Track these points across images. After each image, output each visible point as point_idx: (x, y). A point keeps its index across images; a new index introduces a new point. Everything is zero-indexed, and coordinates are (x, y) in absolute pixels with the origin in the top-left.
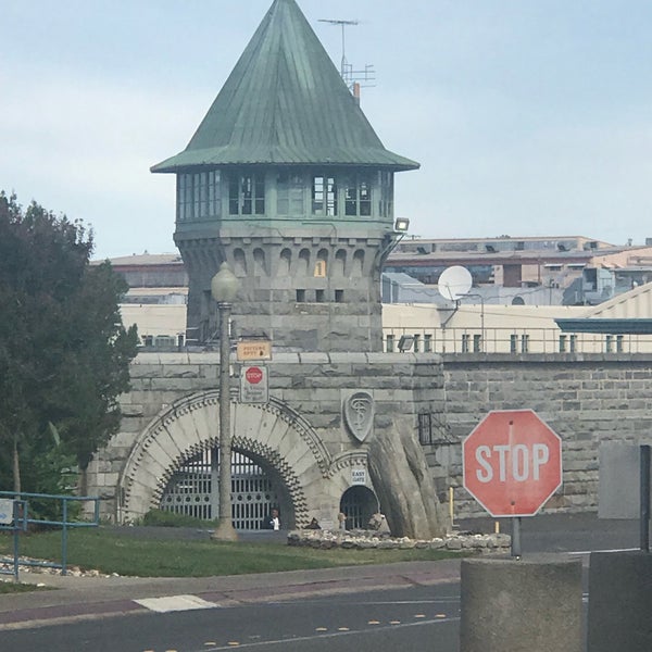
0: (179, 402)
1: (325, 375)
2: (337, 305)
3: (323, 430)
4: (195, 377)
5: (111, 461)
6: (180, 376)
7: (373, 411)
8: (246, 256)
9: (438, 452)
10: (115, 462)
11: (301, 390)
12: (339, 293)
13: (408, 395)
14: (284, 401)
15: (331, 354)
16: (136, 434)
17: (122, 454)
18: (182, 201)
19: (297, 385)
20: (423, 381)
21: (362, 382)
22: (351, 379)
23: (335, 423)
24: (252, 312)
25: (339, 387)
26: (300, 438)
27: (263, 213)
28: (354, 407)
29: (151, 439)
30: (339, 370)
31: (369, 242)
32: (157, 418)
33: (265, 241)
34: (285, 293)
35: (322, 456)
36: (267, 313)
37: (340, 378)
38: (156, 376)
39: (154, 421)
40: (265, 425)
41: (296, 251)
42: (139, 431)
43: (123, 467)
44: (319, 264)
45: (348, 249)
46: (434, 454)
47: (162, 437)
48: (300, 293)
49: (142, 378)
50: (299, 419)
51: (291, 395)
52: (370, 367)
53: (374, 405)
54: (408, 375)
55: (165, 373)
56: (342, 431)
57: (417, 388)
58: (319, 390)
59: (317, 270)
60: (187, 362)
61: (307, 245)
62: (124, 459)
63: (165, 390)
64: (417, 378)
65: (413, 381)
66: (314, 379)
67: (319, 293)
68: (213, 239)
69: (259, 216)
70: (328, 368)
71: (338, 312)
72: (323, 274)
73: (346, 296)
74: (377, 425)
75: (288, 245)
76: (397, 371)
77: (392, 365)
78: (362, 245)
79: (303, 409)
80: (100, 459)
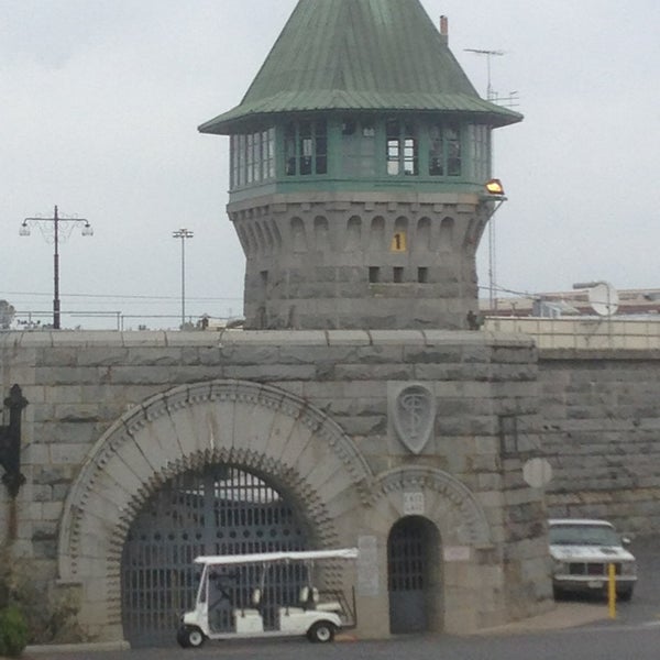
0: (151, 400)
1: (364, 360)
2: (420, 285)
3: (362, 438)
4: (174, 364)
5: (52, 484)
6: (153, 364)
7: (433, 412)
8: (306, 227)
9: (526, 467)
10: (56, 486)
11: (329, 384)
12: (422, 271)
13: (484, 389)
14: (304, 398)
15: (372, 332)
16: (87, 446)
17: (67, 475)
18: (236, 166)
19: (324, 376)
20: (506, 371)
21: (418, 370)
22: (403, 367)
23: (380, 429)
24: (315, 295)
25: (386, 378)
26: (328, 451)
27: (325, 172)
28: (406, 406)
29: (110, 453)
30: (383, 355)
31: (460, 209)
32: (117, 423)
33: (329, 207)
34: (355, 272)
35: (360, 474)
36: (331, 296)
37: (385, 366)
38: (116, 364)
39: (113, 428)
40: (278, 432)
41: (367, 220)
42: (93, 442)
43: (67, 493)
44: (398, 236)
45: (433, 217)
46: (521, 470)
47: (128, 450)
48: (374, 271)
49: (97, 365)
50: (326, 424)
51: (314, 389)
52: (429, 351)
53: (433, 403)
54: (484, 362)
55: (130, 359)
56: (389, 440)
57: (496, 380)
58: (356, 384)
59: (395, 244)
60: (163, 344)
61: (380, 211)
62: (69, 482)
63: (131, 383)
64: (496, 366)
65: (492, 370)
66: (348, 367)
67: (398, 270)
68: (267, 207)
69: (321, 176)
70: (367, 351)
71: (421, 294)
72: (403, 248)
73: (431, 275)
74: (440, 432)
75: (357, 211)
76: (467, 356)
77: (460, 346)
78: (450, 212)
79: (334, 409)
80: (36, 482)
